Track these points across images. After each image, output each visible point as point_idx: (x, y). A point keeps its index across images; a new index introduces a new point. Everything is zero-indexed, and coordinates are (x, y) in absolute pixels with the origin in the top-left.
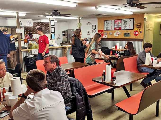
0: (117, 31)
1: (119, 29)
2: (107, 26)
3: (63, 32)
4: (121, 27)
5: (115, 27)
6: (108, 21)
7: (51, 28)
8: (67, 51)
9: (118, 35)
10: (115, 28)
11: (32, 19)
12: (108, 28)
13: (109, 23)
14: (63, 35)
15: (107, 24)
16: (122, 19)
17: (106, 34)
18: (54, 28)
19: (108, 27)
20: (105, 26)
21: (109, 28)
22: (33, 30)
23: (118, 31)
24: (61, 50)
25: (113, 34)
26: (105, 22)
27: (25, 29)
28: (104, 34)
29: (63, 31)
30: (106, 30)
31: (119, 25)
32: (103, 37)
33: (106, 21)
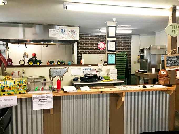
11: (79, 27)
14: (141, 56)
22: (93, 48)
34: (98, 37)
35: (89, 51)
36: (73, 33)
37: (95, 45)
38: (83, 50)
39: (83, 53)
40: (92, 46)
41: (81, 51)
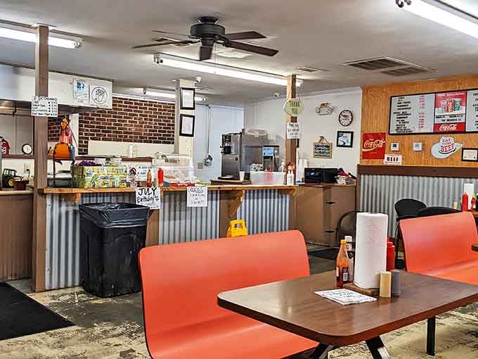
0: (444, 138)
1: (454, 128)
2: (403, 117)
3: (227, 138)
4: (463, 121)
5: (439, 121)
6: (406, 99)
7: (182, 115)
8: (238, 210)
9: (448, 155)
10: (437, 126)
11: (113, 81)
12: (406, 125)
13: (410, 105)
14: (225, 148)
15: (401, 111)
16: (467, 90)
17: (397, 149)
18: (194, 117)
19: (406, 120)
20: (394, 117)
21: (412, 125)
22: (113, 128)
23: (451, 138)
24: (214, 202)
25: (428, 150)
26: (395, 101)
27: (85, 122)
28: (387, 148)
29: (226, 136)
30: (395, 132)
31: (454, 113)
32: (386, 160)
33: (397, 98)
34: (125, 103)
35: (105, 135)
36: (100, 92)
37: (119, 121)
38: (91, 130)
39: (92, 139)
40: (113, 123)
41: (86, 134)
